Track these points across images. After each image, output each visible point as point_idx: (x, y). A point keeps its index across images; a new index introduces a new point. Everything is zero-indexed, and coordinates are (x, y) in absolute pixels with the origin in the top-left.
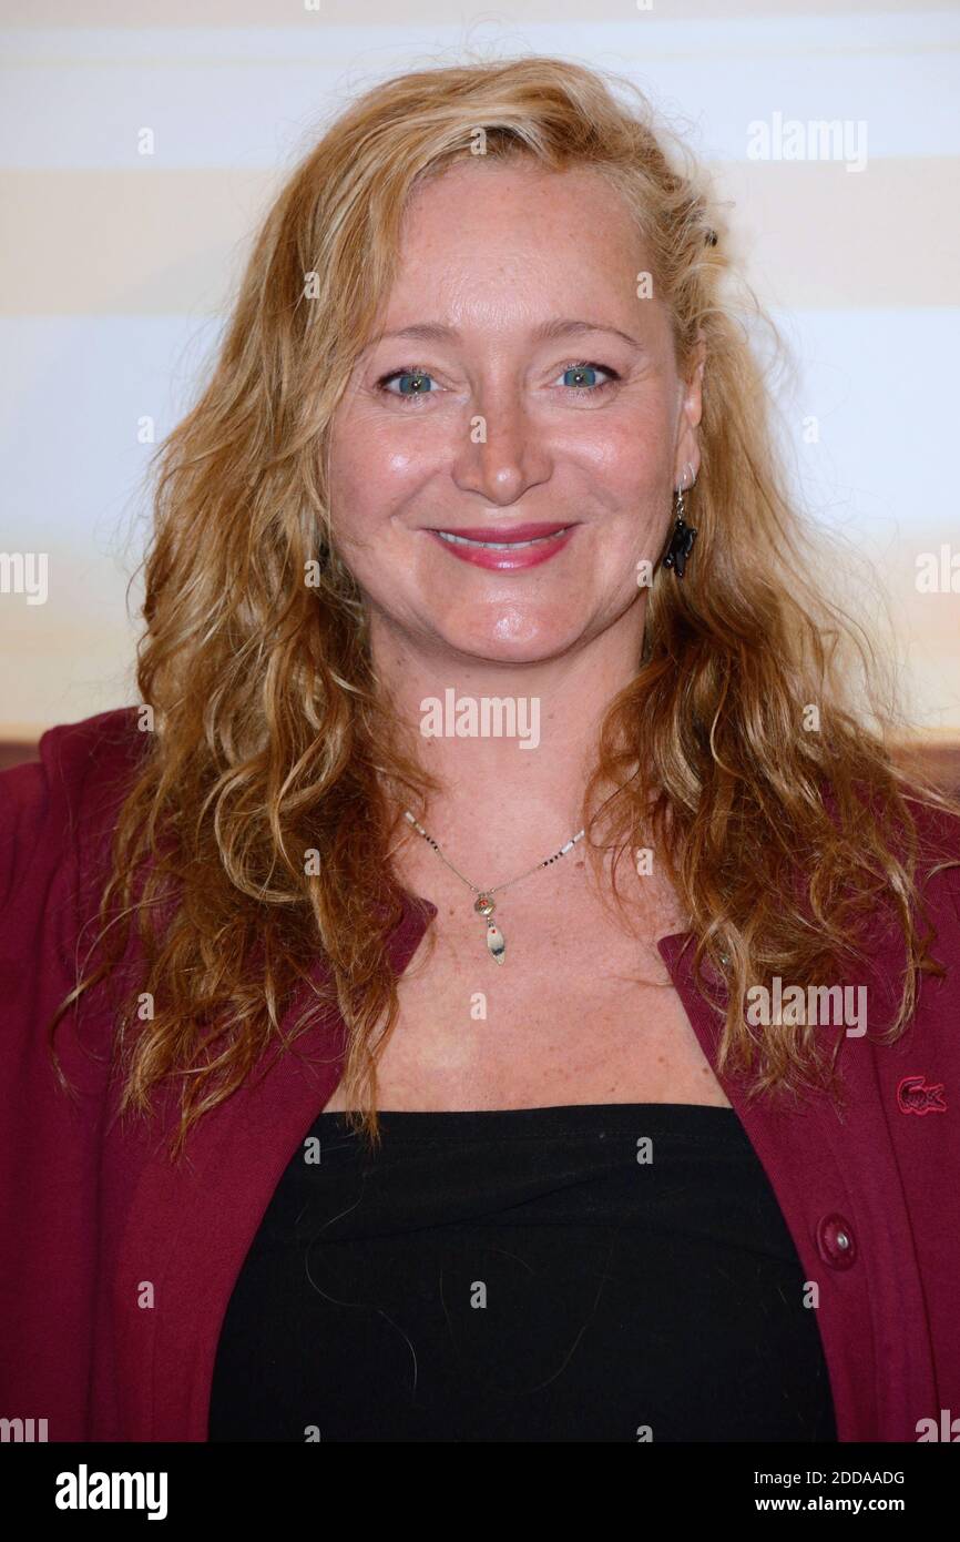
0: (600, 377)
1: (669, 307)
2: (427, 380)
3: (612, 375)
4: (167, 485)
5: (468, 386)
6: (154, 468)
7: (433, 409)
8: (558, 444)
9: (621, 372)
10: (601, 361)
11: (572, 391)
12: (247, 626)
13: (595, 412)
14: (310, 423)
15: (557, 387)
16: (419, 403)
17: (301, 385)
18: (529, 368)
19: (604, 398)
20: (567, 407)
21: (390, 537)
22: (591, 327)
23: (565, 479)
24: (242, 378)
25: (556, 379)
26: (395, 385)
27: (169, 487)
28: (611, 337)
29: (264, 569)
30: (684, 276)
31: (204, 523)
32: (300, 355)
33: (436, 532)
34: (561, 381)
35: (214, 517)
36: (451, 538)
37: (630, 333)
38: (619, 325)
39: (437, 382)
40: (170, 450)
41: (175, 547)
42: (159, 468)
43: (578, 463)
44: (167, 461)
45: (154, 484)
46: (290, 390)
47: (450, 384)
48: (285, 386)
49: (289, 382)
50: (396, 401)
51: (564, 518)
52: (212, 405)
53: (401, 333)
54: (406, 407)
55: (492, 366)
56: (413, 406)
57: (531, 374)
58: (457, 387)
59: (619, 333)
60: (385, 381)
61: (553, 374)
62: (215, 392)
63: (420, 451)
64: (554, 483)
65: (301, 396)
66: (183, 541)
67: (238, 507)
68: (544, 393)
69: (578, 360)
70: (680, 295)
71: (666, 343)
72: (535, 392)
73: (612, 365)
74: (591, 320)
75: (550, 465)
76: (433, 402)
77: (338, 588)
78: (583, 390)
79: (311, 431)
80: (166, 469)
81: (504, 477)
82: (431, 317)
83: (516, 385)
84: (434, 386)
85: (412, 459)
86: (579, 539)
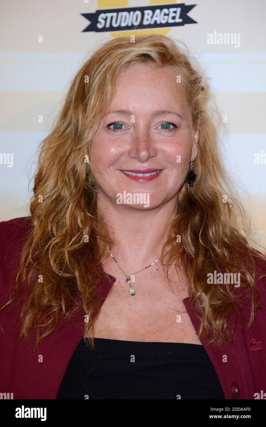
0: (172, 127)
1: (191, 108)
2: (121, 126)
3: (175, 126)
4: (42, 153)
5: (133, 128)
6: (39, 149)
7: (123, 134)
8: (159, 146)
9: (178, 126)
10: (172, 122)
11: (164, 131)
12: (63, 196)
13: (170, 137)
14: (87, 138)
15: (159, 129)
16: (119, 132)
17: (85, 127)
18: (151, 123)
19: (172, 133)
20: (162, 135)
21: (109, 172)
22: (170, 113)
23: (160, 156)
24: (66, 124)
25: (159, 126)
26: (112, 127)
27: (43, 154)
28: (176, 116)
29: (69, 180)
30: (195, 99)
31: (53, 165)
32: (85, 118)
33: (122, 171)
34: (160, 127)
35: (56, 165)
36: (127, 172)
37: (181, 115)
38: (178, 113)
39: (124, 126)
40: (44, 144)
41: (44, 172)
42: (40, 149)
43: (164, 152)
44: (43, 147)
45: (39, 153)
46: (81, 128)
47: (128, 127)
48: (80, 127)
49: (81, 126)
50: (113, 132)
51: (160, 168)
52: (57, 131)
53: (115, 112)
54: (116, 134)
55: (141, 122)
56: (117, 133)
57: (152, 125)
58: (130, 128)
59: (178, 115)
60: (109, 125)
61: (158, 125)
62: (58, 127)
63: (119, 146)
64: (157, 157)
65: (85, 130)
66: (46, 170)
67: (63, 161)
68: (155, 131)
69: (165, 122)
70: (195, 104)
71: (190, 118)
72: (153, 131)
73: (175, 123)
74: (170, 110)
75: (156, 151)
76: (123, 132)
77: (91, 186)
78: (167, 130)
79: (87, 140)
80: (42, 149)
81: (144, 154)
82: (124, 108)
83: (148, 128)
84: (123, 127)
85: (117, 149)
86: (163, 175)
